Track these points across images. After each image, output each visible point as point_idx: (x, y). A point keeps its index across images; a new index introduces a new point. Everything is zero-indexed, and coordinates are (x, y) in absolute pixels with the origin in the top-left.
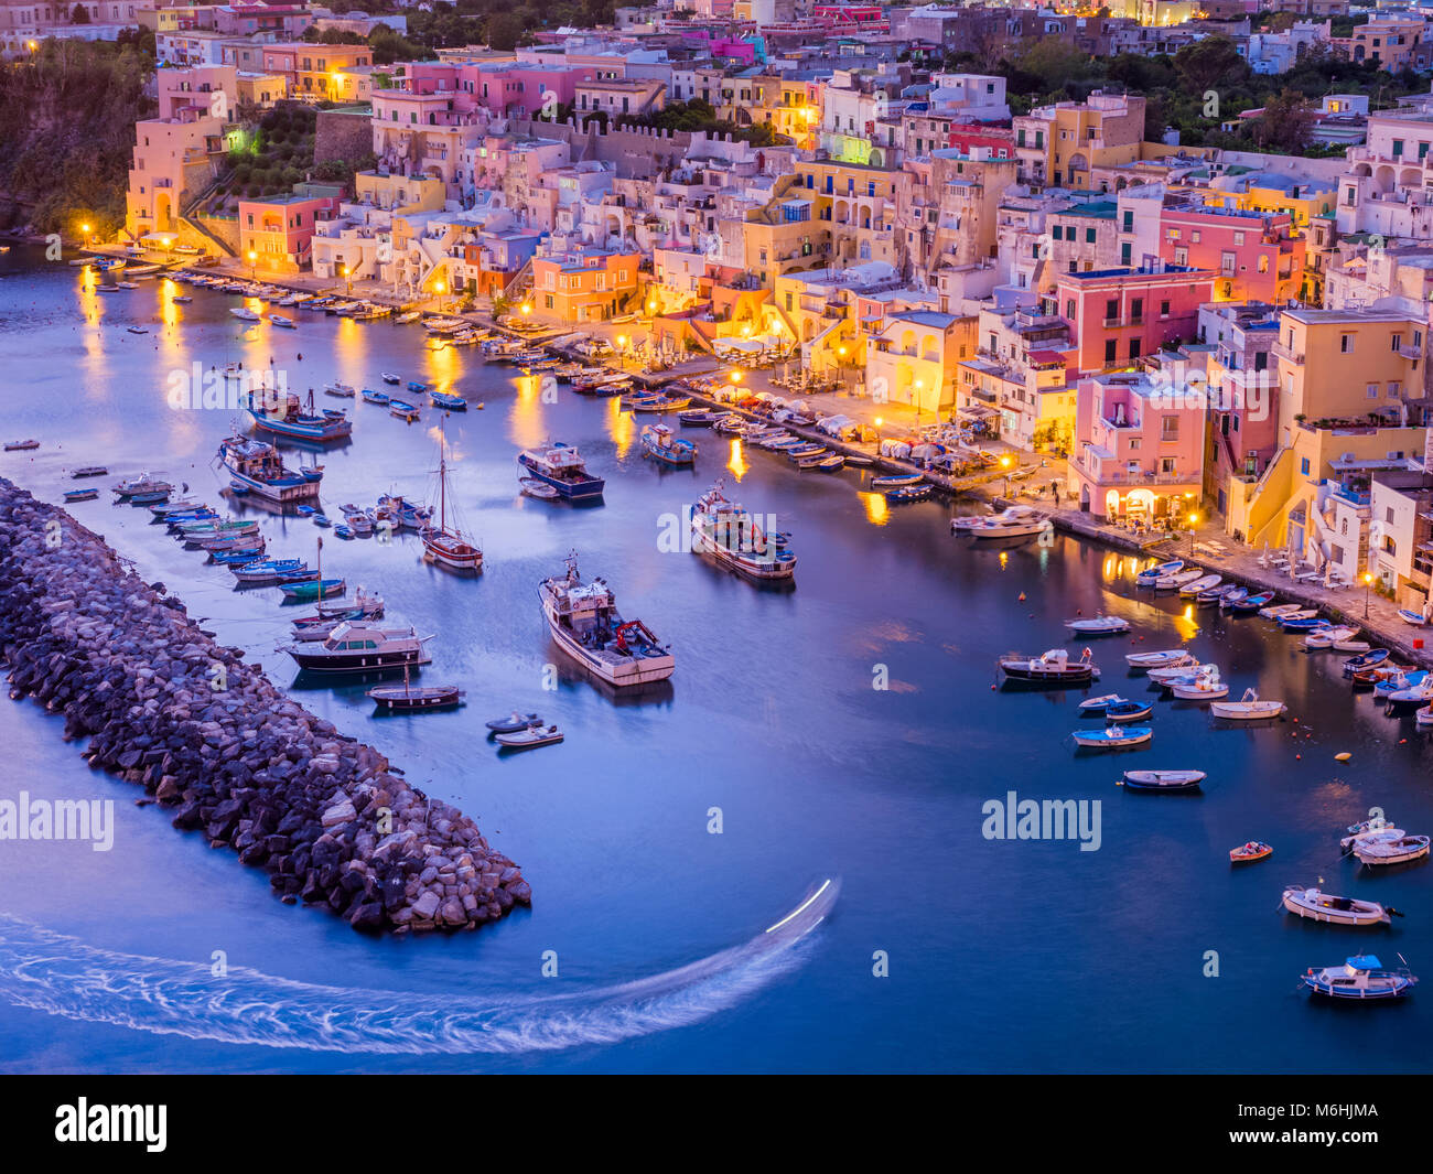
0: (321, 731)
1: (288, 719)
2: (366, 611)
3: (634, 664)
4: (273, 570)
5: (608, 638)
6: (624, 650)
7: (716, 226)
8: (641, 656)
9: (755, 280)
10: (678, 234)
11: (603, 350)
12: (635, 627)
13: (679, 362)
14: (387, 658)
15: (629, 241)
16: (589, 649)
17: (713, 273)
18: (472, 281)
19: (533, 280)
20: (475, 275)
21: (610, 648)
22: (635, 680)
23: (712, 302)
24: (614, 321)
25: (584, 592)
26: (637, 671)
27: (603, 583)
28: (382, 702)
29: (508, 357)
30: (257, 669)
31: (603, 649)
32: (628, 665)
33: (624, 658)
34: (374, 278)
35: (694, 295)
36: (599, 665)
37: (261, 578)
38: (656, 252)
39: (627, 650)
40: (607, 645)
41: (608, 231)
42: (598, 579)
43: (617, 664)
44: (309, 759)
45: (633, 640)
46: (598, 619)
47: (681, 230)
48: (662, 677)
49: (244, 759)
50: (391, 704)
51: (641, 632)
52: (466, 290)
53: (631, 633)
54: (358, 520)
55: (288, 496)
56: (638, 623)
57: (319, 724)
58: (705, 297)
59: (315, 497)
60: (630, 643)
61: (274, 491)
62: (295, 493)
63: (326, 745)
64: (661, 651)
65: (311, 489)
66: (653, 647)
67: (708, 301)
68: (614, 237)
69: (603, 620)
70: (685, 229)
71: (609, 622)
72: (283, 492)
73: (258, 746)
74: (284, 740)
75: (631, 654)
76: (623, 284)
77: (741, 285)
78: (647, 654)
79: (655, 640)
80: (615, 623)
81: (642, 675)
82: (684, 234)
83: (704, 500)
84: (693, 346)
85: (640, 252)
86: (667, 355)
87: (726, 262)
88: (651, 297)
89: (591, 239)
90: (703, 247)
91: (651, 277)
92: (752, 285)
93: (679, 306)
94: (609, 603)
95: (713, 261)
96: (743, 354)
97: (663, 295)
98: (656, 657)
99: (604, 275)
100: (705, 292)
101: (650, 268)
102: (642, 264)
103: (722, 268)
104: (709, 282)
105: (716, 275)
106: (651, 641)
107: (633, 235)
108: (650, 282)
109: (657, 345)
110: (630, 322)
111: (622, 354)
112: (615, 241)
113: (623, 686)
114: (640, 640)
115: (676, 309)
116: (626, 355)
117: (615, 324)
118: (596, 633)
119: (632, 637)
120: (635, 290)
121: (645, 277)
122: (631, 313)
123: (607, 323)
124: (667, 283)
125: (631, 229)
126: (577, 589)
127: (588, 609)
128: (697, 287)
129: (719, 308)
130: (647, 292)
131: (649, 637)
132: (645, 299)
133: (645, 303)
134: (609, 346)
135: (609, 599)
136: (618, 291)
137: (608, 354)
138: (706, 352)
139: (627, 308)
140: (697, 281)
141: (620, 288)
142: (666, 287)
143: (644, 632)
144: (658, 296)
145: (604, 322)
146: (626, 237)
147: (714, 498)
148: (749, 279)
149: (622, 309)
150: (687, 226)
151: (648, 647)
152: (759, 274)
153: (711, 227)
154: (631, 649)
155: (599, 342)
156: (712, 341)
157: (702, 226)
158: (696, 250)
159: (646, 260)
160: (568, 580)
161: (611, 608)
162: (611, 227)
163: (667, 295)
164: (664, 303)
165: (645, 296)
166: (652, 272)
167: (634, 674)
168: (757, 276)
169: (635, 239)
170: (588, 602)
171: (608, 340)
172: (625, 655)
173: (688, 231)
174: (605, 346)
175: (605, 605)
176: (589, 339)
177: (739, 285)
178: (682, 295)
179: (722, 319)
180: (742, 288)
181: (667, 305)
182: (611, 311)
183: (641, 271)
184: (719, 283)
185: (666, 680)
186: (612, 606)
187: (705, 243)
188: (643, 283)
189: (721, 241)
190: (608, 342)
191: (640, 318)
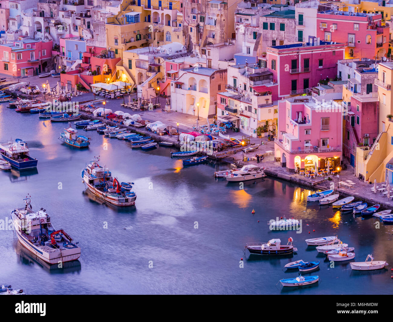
3: (59, 252)
5: (46, 239)
6: (54, 246)
7: (91, 26)
8: (63, 248)
9: (112, 54)
10: (72, 30)
11: (35, 91)
12: (60, 233)
13: (74, 96)
15: (47, 34)
16: (37, 245)
17: (90, 50)
21: (47, 245)
22: (60, 261)
23: (90, 65)
24: (40, 76)
25: (34, 216)
26: (61, 256)
27: (45, 211)
31: (44, 245)
32: (56, 253)
33: (55, 250)
35: (81, 62)
36: (42, 253)
38: (61, 40)
39: (56, 245)
40: (46, 243)
41: (36, 30)
42: (42, 209)
43: (51, 252)
45: (60, 240)
46: (41, 230)
47: (74, 29)
48: (74, 258)
51: (63, 236)
53: (59, 236)
56: (62, 231)
58: (86, 63)
60: (58, 242)
64: (74, 245)
66: (70, 243)
67: (88, 65)
68: (39, 33)
69: (44, 230)
70: (76, 28)
71: (47, 229)
75: (58, 247)
76: (45, 57)
77: (105, 56)
78: (66, 247)
79: (71, 240)
80: (50, 231)
81: (64, 258)
82: (75, 31)
83: (89, 167)
84: (81, 88)
85: (53, 40)
86: (68, 93)
87: (97, 44)
88: (59, 63)
89: (27, 34)
90: (85, 37)
91: (58, 53)
92: (111, 56)
93: (74, 67)
94: (47, 221)
95: (90, 44)
96: (107, 92)
97: (65, 62)
98: (71, 248)
99: (34, 52)
100: (86, 60)
101: (58, 48)
102: (54, 46)
103: (95, 48)
104: (88, 55)
105: (93, 51)
106: (68, 240)
107: (49, 31)
108: (58, 55)
109: (63, 88)
110: (48, 76)
111: (44, 93)
112: (39, 35)
113: (54, 264)
114: (63, 240)
115: (72, 69)
116: (47, 93)
117: (40, 78)
118: (41, 237)
119: (59, 238)
120: (50, 59)
121: (55, 53)
122: (49, 71)
123: (36, 77)
124: (67, 56)
125: (48, 29)
126: (31, 214)
127: (36, 224)
128: (83, 57)
129: (94, 68)
130: (57, 61)
131: (68, 238)
132: (56, 64)
133: (56, 66)
134: (38, 89)
135: (47, 219)
136: (41, 61)
137: (38, 93)
138: (88, 91)
139: (46, 69)
140: (83, 54)
141: (42, 59)
142: (67, 58)
143: (65, 235)
144: (62, 62)
145: (35, 77)
146: (45, 33)
147: (94, 166)
148: (109, 53)
149: (44, 70)
150: (77, 26)
151: (67, 243)
152: (114, 51)
153: (89, 27)
154: (59, 244)
155: (32, 87)
156: (91, 85)
157: (84, 26)
158: (81, 38)
159: (56, 44)
160: (26, 209)
161: (49, 224)
162: (37, 28)
163: (67, 62)
164: (65, 66)
165: (56, 62)
166: (59, 51)
167: (60, 258)
168: (113, 52)
169: (50, 34)
170: (36, 221)
171: (37, 86)
172: (55, 248)
173: (77, 29)
174: (36, 89)
175: (46, 222)
176: (27, 86)
177: (104, 56)
178: (75, 62)
179: (96, 74)
180: (105, 57)
181: (67, 67)
182: (38, 71)
183: (53, 50)
184: (94, 55)
185: (77, 260)
186: (49, 222)
187: (86, 35)
188: (55, 56)
189: (94, 34)
190: (37, 87)
191: (53, 74)
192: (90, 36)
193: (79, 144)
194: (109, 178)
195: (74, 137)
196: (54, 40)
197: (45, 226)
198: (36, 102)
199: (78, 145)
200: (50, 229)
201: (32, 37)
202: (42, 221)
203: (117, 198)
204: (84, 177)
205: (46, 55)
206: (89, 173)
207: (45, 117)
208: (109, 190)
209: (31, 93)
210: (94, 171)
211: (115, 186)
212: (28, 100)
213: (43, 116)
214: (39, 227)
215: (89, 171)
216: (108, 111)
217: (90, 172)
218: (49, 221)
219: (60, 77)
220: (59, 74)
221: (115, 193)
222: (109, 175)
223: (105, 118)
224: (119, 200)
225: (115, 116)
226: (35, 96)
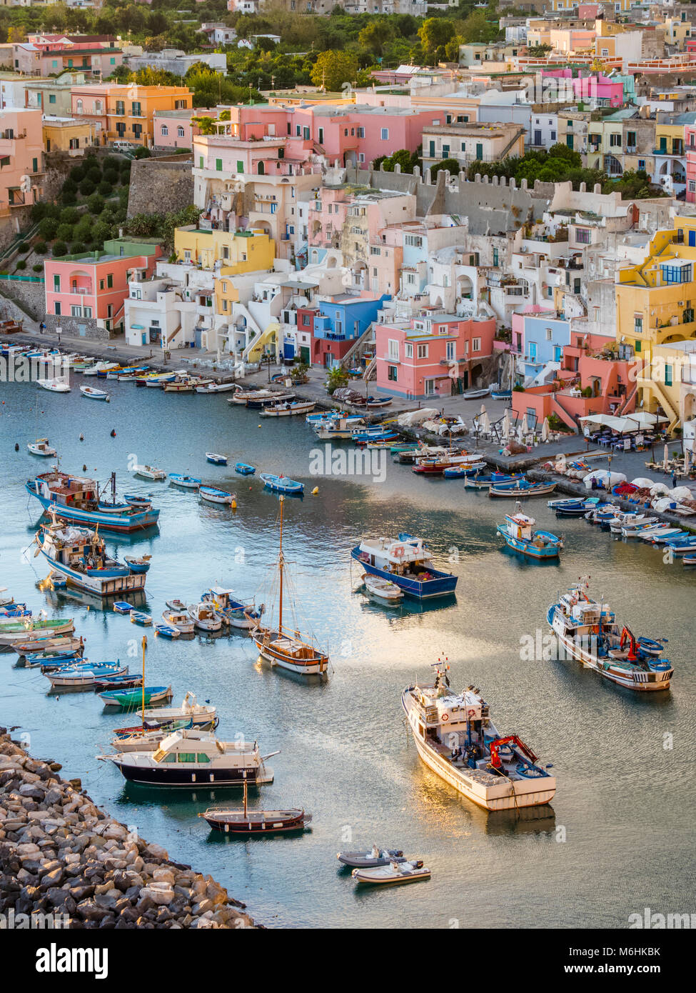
0: (151, 856)
1: (114, 842)
2: (195, 721)
3: (508, 785)
4: (90, 674)
5: (480, 755)
7: (583, 288)
8: (518, 776)
9: (628, 350)
10: (540, 297)
11: (454, 429)
12: (511, 743)
13: (542, 442)
14: (221, 774)
15: (484, 305)
16: (459, 768)
17: (580, 341)
18: (304, 350)
19: (373, 348)
20: (308, 344)
21: (482, 767)
22: (510, 803)
23: (579, 375)
24: (466, 396)
25: (454, 702)
26: (513, 794)
27: (477, 692)
28: (216, 826)
29: (344, 436)
30: (77, 784)
31: (475, 767)
32: (503, 785)
33: (498, 779)
34: (192, 345)
35: (557, 366)
36: (470, 785)
37: (78, 682)
38: (515, 318)
39: (502, 770)
40: (479, 763)
41: (459, 295)
42: (471, 688)
43: (490, 785)
44: (140, 887)
45: (509, 758)
46: (469, 734)
47: (543, 293)
48: (542, 801)
49: (66, 887)
50: (227, 828)
51: (518, 750)
52: (297, 360)
53: (507, 750)
54: (179, 619)
55: (111, 588)
56: (515, 738)
57: (149, 849)
58: (569, 369)
59: (140, 590)
60: (505, 761)
61: (95, 583)
62: (118, 585)
63: (159, 872)
64: (541, 771)
65: (136, 582)
66: (532, 767)
67: (574, 374)
68: (466, 301)
69: (475, 735)
70: (548, 291)
71: (481, 734)
72: (104, 584)
73: (82, 872)
74: (111, 866)
75: (506, 774)
76: (477, 353)
77: (612, 355)
78: (524, 773)
79: (534, 759)
80: (488, 738)
81: (518, 799)
82: (546, 298)
83: (565, 600)
84: (557, 424)
85: (496, 318)
86: (528, 434)
87: (594, 328)
88: (508, 369)
89: (440, 304)
90: (568, 313)
91: (508, 347)
92: (624, 355)
93: (541, 378)
94: (482, 715)
95: (581, 328)
96: (614, 434)
97: (522, 366)
98: (535, 777)
99: (455, 343)
100: (570, 363)
101: (507, 335)
102: (498, 331)
103: (590, 336)
104: (575, 352)
105: (584, 344)
106: (529, 760)
107: (487, 298)
108: (507, 352)
109: (516, 423)
110: (484, 397)
111: (476, 433)
112: (466, 306)
113: (497, 811)
114: (516, 757)
115: (537, 382)
116: (481, 434)
117: (466, 399)
118: (467, 749)
119: (507, 754)
120: (489, 360)
121: (500, 346)
122: (485, 386)
123: (458, 398)
124: (527, 353)
125: (485, 291)
126: (447, 698)
127: (459, 721)
128: (562, 357)
129: (587, 383)
130: (503, 363)
131: (528, 755)
132: (501, 370)
133: (501, 375)
134: (462, 424)
135: (483, 711)
136: (470, 362)
137: (461, 433)
138: (573, 431)
139: (480, 381)
140: (562, 350)
141: (473, 359)
142: (526, 358)
143: (522, 748)
144: (516, 367)
145: (454, 397)
146: (480, 300)
147: (577, 598)
148: (621, 349)
149: (474, 383)
150: (550, 288)
151: (526, 766)
152: (634, 344)
153: (577, 290)
154: (507, 767)
155: (449, 420)
156: (580, 419)
157: (567, 288)
158: (560, 315)
159: (503, 327)
160: (436, 687)
161: (485, 721)
162: (463, 289)
163: (527, 366)
164: (523, 376)
165: (501, 367)
166: (509, 341)
167: (509, 797)
168: (630, 346)
169: (490, 303)
170: (459, 713)
171: (459, 418)
172: (499, 775)
173: (550, 294)
174: (457, 424)
175: (478, 717)
176: (438, 416)
177: (609, 355)
178: (544, 366)
179: (591, 394)
180: (613, 358)
181: (527, 378)
182: (463, 384)
183: (497, 339)
184: (588, 354)
185: (546, 805)
186: (486, 718)
187: (571, 307)
188: (499, 352)
189: (590, 306)
190: (460, 420)
191: (495, 393)
192: (578, 310)
193: (539, 550)
194: (610, 626)
195: (526, 534)
196: (499, 318)
197: (477, 726)
198: (458, 453)
199: (536, 551)
200: (488, 733)
201: (452, 310)
202: (471, 713)
203: (630, 672)
204: (554, 623)
205: (479, 349)
206: (565, 613)
207: (478, 485)
208: (611, 654)
209: (446, 433)
210: (577, 611)
211: (623, 645)
212: (440, 449)
213: (473, 485)
214: (464, 727)
215: (565, 609)
216: (617, 477)
217: (568, 612)
218: (487, 715)
219: (510, 399)
220: (510, 393)
221: (625, 660)
222: (609, 619)
223: (610, 493)
224: (634, 678)
225: (632, 489)
226: (455, 439)
